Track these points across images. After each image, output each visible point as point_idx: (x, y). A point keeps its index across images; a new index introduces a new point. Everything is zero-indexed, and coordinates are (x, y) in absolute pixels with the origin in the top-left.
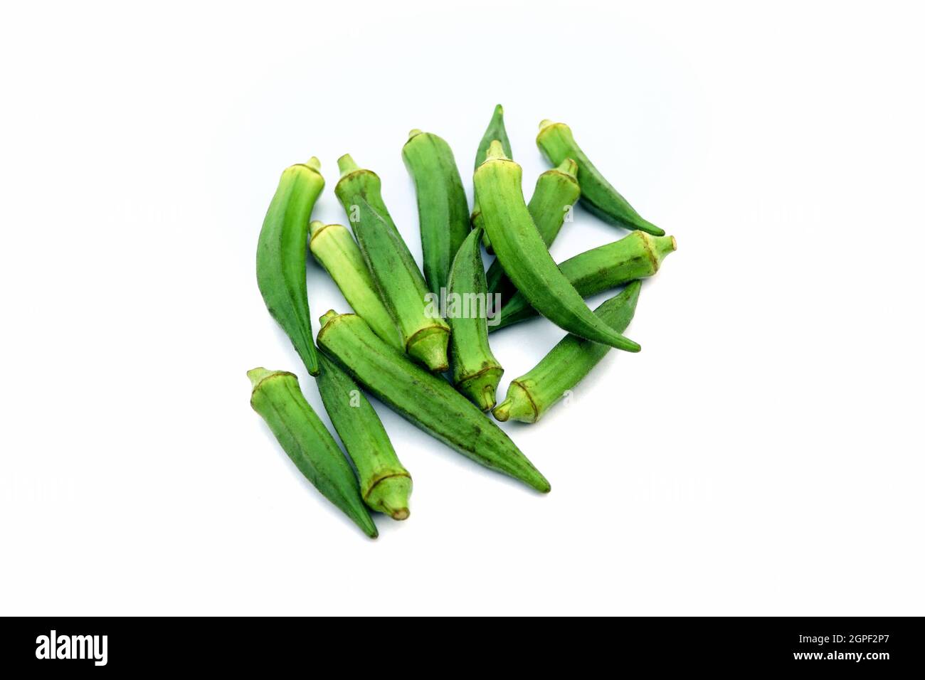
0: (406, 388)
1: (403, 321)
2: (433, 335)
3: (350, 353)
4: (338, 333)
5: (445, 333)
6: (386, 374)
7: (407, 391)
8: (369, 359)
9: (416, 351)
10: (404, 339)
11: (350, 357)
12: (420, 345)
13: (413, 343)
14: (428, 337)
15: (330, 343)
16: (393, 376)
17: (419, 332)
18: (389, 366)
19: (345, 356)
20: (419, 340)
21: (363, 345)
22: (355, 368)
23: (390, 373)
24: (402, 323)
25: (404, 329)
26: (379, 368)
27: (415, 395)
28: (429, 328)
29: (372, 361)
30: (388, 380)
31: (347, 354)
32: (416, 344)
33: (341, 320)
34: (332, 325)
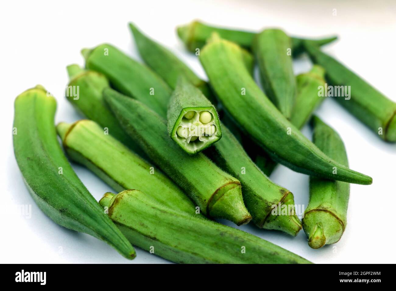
0: (213, 241)
1: (196, 186)
2: (229, 191)
3: (146, 222)
4: (129, 206)
5: (238, 187)
6: (190, 233)
7: (216, 244)
8: (169, 224)
9: (218, 211)
10: (203, 203)
11: (147, 227)
12: (220, 204)
13: (214, 204)
14: (225, 194)
15: (122, 219)
16: (198, 233)
17: (216, 192)
18: (191, 225)
19: (141, 227)
20: (218, 199)
21: (158, 212)
22: (156, 235)
23: (195, 231)
24: (196, 189)
25: (199, 193)
26: (181, 230)
27: (224, 245)
28: (224, 186)
29: (172, 224)
30: (194, 238)
31: (143, 225)
32: (217, 204)
33: (128, 195)
34: (120, 201)
